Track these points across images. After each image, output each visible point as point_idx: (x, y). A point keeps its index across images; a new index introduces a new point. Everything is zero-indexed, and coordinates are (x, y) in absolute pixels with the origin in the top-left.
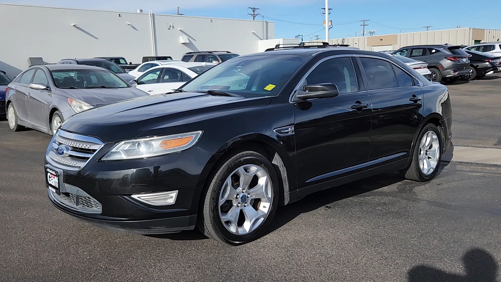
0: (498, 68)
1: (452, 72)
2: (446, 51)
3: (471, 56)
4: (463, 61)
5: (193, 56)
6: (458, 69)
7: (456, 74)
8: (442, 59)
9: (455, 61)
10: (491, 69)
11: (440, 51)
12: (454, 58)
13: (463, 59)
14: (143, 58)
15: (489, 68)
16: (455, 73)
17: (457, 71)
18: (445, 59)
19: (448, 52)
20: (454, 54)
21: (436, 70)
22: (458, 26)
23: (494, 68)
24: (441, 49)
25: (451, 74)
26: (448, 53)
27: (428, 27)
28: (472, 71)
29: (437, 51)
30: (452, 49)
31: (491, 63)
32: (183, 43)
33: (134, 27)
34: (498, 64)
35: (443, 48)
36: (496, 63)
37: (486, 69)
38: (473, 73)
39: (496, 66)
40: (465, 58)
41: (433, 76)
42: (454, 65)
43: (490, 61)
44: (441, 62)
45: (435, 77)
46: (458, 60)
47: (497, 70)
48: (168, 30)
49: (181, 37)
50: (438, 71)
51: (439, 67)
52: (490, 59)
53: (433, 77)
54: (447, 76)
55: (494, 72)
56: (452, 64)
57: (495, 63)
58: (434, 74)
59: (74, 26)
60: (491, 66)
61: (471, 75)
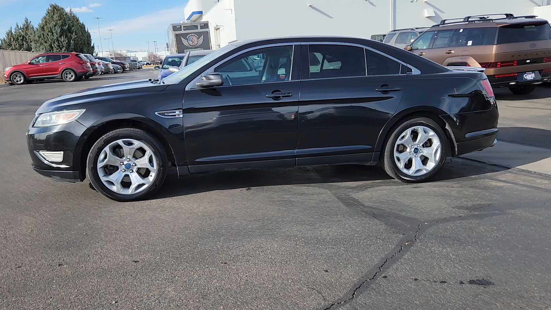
5: (396, 33)
14: (372, 36)
32: (427, 17)
33: (372, 3)
48: (411, 3)
49: (426, 10)
59: (310, 6)
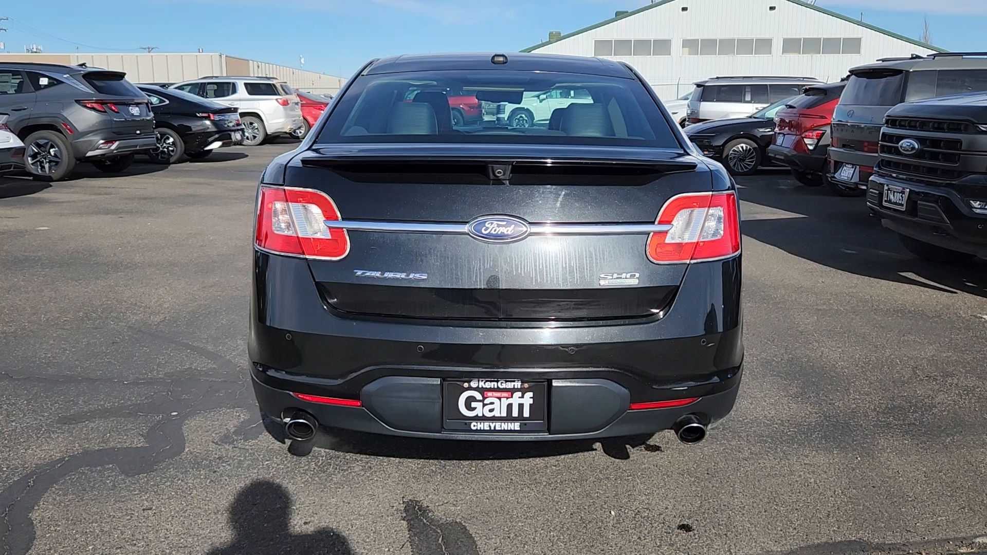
0: (233, 133)
1: (102, 141)
2: (80, 84)
3: (167, 102)
4: (133, 114)
6: (118, 133)
7: (113, 147)
8: (69, 105)
9: (106, 112)
10: (217, 136)
11: (61, 82)
12: (102, 103)
13: (130, 108)
15: (210, 134)
16: (111, 146)
17: (116, 141)
18: (78, 107)
19: (82, 86)
20: (100, 93)
21: (54, 134)
22: (199, 49)
23: (224, 134)
24: (65, 76)
25: (99, 147)
26: (85, 88)
27: (150, 49)
28: (171, 140)
29: (54, 82)
30: (95, 78)
31: (213, 122)
34: (233, 126)
35: (68, 75)
36: (226, 122)
37: (206, 137)
38: (175, 147)
39: (229, 128)
40: (137, 104)
41: (49, 152)
42: (104, 122)
43: (212, 118)
44: (65, 114)
45: (55, 156)
46: (114, 111)
47: (231, 139)
50: (60, 139)
51: (62, 127)
52: (211, 113)
53: (51, 155)
54: (90, 154)
55: (223, 144)
56: (97, 120)
57: (226, 124)
58: (52, 147)
60: (214, 129)
61: (173, 151)
